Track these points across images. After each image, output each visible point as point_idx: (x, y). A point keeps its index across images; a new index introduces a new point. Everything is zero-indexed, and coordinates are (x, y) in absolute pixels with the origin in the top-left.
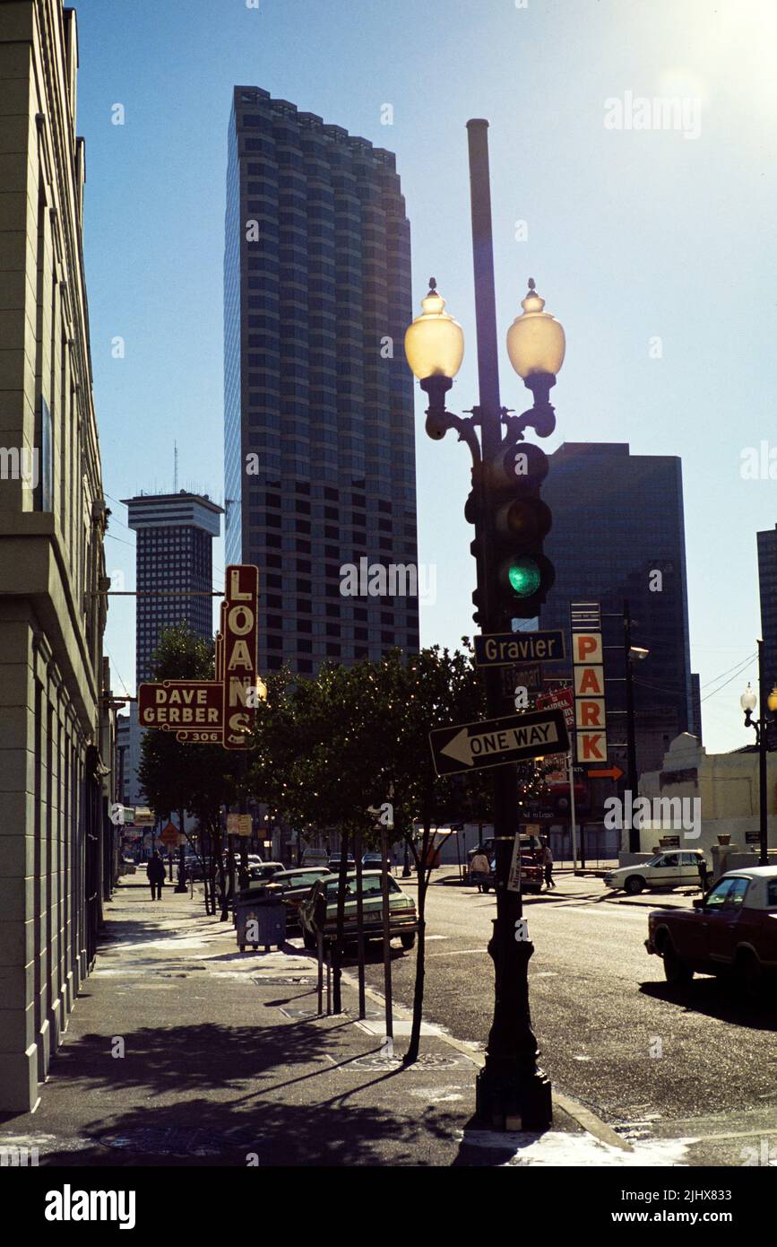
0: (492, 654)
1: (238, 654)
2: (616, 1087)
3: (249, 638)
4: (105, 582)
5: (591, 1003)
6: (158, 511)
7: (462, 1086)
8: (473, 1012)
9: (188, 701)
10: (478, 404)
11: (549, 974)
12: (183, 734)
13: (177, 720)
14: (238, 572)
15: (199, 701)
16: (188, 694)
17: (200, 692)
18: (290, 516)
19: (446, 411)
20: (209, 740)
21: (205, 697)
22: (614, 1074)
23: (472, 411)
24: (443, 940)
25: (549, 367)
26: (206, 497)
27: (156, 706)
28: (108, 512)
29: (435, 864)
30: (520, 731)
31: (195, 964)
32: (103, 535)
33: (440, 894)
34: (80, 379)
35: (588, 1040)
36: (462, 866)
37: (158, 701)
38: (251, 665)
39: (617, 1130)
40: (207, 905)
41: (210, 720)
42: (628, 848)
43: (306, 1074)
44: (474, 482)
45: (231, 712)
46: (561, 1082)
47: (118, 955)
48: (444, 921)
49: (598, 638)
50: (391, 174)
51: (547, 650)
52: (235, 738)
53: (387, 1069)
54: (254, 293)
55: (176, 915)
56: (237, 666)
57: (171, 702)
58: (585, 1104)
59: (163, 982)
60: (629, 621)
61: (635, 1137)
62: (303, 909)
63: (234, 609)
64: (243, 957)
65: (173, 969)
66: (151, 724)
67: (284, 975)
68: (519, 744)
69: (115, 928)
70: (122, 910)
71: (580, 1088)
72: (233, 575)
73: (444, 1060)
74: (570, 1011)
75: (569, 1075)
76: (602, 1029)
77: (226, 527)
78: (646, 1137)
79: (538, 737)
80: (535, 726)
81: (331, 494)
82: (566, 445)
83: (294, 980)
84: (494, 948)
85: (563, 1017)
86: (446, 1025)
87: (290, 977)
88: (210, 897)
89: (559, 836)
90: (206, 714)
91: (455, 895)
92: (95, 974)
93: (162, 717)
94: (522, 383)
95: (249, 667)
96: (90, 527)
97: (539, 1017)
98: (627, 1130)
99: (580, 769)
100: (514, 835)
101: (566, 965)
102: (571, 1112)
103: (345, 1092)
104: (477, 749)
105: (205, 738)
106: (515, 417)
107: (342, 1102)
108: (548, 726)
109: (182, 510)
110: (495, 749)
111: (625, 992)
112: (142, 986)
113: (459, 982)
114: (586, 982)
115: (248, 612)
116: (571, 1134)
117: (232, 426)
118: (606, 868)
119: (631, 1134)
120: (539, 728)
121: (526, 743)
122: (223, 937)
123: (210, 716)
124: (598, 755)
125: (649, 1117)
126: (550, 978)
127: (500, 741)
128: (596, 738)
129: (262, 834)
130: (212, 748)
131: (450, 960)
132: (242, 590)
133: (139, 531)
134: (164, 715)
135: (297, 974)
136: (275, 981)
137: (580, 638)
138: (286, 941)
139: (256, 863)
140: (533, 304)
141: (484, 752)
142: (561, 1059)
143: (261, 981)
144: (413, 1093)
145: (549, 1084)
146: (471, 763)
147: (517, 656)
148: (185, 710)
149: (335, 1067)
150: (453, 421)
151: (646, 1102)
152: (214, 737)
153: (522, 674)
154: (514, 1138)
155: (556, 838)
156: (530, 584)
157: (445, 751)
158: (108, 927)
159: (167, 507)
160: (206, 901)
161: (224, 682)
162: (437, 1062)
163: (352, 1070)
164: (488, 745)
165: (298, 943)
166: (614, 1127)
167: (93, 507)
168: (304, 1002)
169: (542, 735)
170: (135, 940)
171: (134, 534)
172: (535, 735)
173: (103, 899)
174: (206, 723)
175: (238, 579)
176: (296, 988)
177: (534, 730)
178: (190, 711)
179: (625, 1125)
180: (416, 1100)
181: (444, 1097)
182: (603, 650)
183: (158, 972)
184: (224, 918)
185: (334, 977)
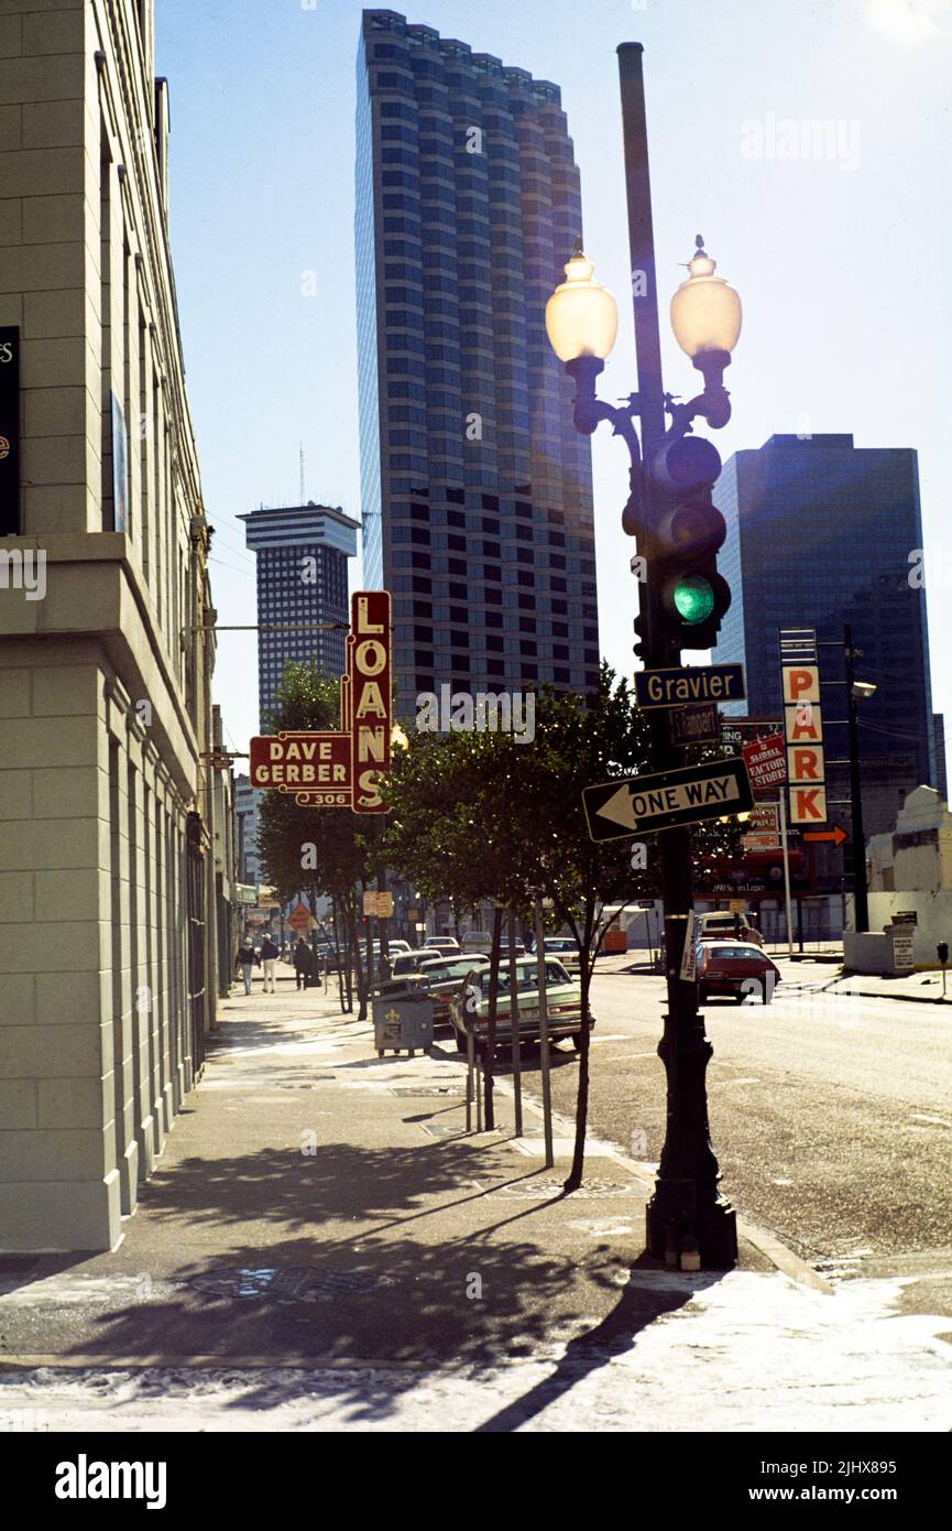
0: (656, 694)
1: (368, 698)
2: (821, 1216)
3: (382, 679)
4: (210, 615)
5: (797, 1117)
6: (282, 528)
7: (632, 1216)
8: (654, 1127)
9: (309, 756)
10: (637, 390)
11: (749, 1081)
12: (304, 797)
13: (297, 779)
14: (366, 599)
15: (323, 757)
16: (309, 747)
17: (323, 745)
18: (440, 530)
19: (597, 399)
20: (335, 803)
21: (329, 751)
22: (820, 1200)
23: (628, 399)
24: (624, 1041)
25: (723, 344)
26: (340, 509)
27: (270, 763)
28: (211, 530)
29: (622, 949)
30: (693, 787)
31: (324, 1072)
32: (206, 557)
33: (624, 985)
34: (169, 371)
35: (791, 1160)
36: (653, 951)
37: (273, 757)
38: (383, 711)
39: (818, 1269)
40: (342, 1002)
41: (336, 779)
42: (854, 926)
43: (447, 1203)
44: (632, 485)
45: (360, 768)
46: (755, 1211)
47: (232, 1063)
48: (628, 1017)
49: (814, 671)
50: (555, 111)
51: (723, 688)
52: (366, 799)
53: (543, 1197)
54: (392, 260)
55: (305, 1014)
56: (368, 713)
57: (288, 757)
58: (781, 1238)
59: (284, 1094)
60: (852, 652)
61: (838, 1277)
62: (455, 1004)
63: (362, 645)
64: (381, 1064)
65: (296, 1079)
66: (265, 784)
67: (428, 1084)
68: (692, 802)
69: (232, 1030)
70: (241, 1009)
71: (777, 1219)
72: (360, 605)
73: (614, 1185)
74: (771, 1126)
75: (766, 1203)
76: (809, 1146)
77: (364, 546)
78: (852, 1277)
79: (715, 793)
80: (712, 781)
81: (490, 502)
82: (776, 437)
83: (441, 1090)
84: (665, 1049)
85: (762, 1132)
86: (621, 1143)
87: (436, 1088)
88: (346, 994)
89: (773, 914)
90: (331, 771)
91: (644, 986)
92: (202, 1087)
93: (279, 776)
94: (691, 363)
95: (381, 714)
96: (189, 549)
97: (734, 1133)
98: (829, 1268)
99: (796, 832)
100: (687, 913)
101: (771, 1069)
102: (761, 1246)
103: (491, 1225)
104: (640, 809)
105: (330, 800)
106: (681, 405)
107: (487, 1237)
108: (727, 781)
109: (310, 525)
110: (662, 809)
111: (839, 1101)
112: (256, 1100)
113: (640, 1091)
114: (793, 1089)
115: (379, 648)
116: (760, 1274)
117: (368, 422)
118: (828, 952)
119: (834, 1273)
120: (716, 782)
121: (700, 801)
122: (360, 1040)
123: (336, 774)
124: (815, 814)
125: (858, 1252)
126: (749, 1084)
127: (669, 799)
128: (814, 794)
129: (413, 915)
130: (340, 813)
131: (631, 1065)
132: (371, 622)
133: (259, 552)
134: (281, 774)
135: (444, 1083)
136: (418, 1093)
137: (791, 673)
138: (435, 1043)
139: (400, 950)
140: (701, 266)
141: (648, 813)
142: (757, 1183)
143: (401, 1093)
144: (573, 1225)
145: (734, 1213)
146: (634, 826)
147: (687, 696)
148: (305, 767)
149: (482, 1195)
150: (606, 411)
151: (856, 1234)
152: (341, 799)
153: (693, 717)
154: (690, 1279)
155: (769, 915)
156: (700, 609)
157: (601, 813)
158: (222, 1030)
159: (292, 522)
160: (342, 997)
161: (352, 733)
162: (605, 1188)
163: (501, 1199)
164: (654, 804)
165: (450, 1046)
166: (814, 1265)
167: (191, 525)
168: (452, 1117)
169: (720, 792)
170: (250, 1043)
171: (253, 556)
172: (711, 791)
173: (217, 995)
174: (331, 783)
175: (366, 609)
176: (442, 1100)
177: (710, 785)
178: (312, 768)
179: (827, 1263)
180: (576, 1234)
181: (610, 1229)
182: (821, 686)
183: (278, 1082)
184: (362, 1017)
185: (486, 1086)
